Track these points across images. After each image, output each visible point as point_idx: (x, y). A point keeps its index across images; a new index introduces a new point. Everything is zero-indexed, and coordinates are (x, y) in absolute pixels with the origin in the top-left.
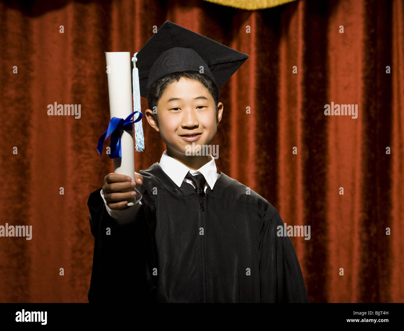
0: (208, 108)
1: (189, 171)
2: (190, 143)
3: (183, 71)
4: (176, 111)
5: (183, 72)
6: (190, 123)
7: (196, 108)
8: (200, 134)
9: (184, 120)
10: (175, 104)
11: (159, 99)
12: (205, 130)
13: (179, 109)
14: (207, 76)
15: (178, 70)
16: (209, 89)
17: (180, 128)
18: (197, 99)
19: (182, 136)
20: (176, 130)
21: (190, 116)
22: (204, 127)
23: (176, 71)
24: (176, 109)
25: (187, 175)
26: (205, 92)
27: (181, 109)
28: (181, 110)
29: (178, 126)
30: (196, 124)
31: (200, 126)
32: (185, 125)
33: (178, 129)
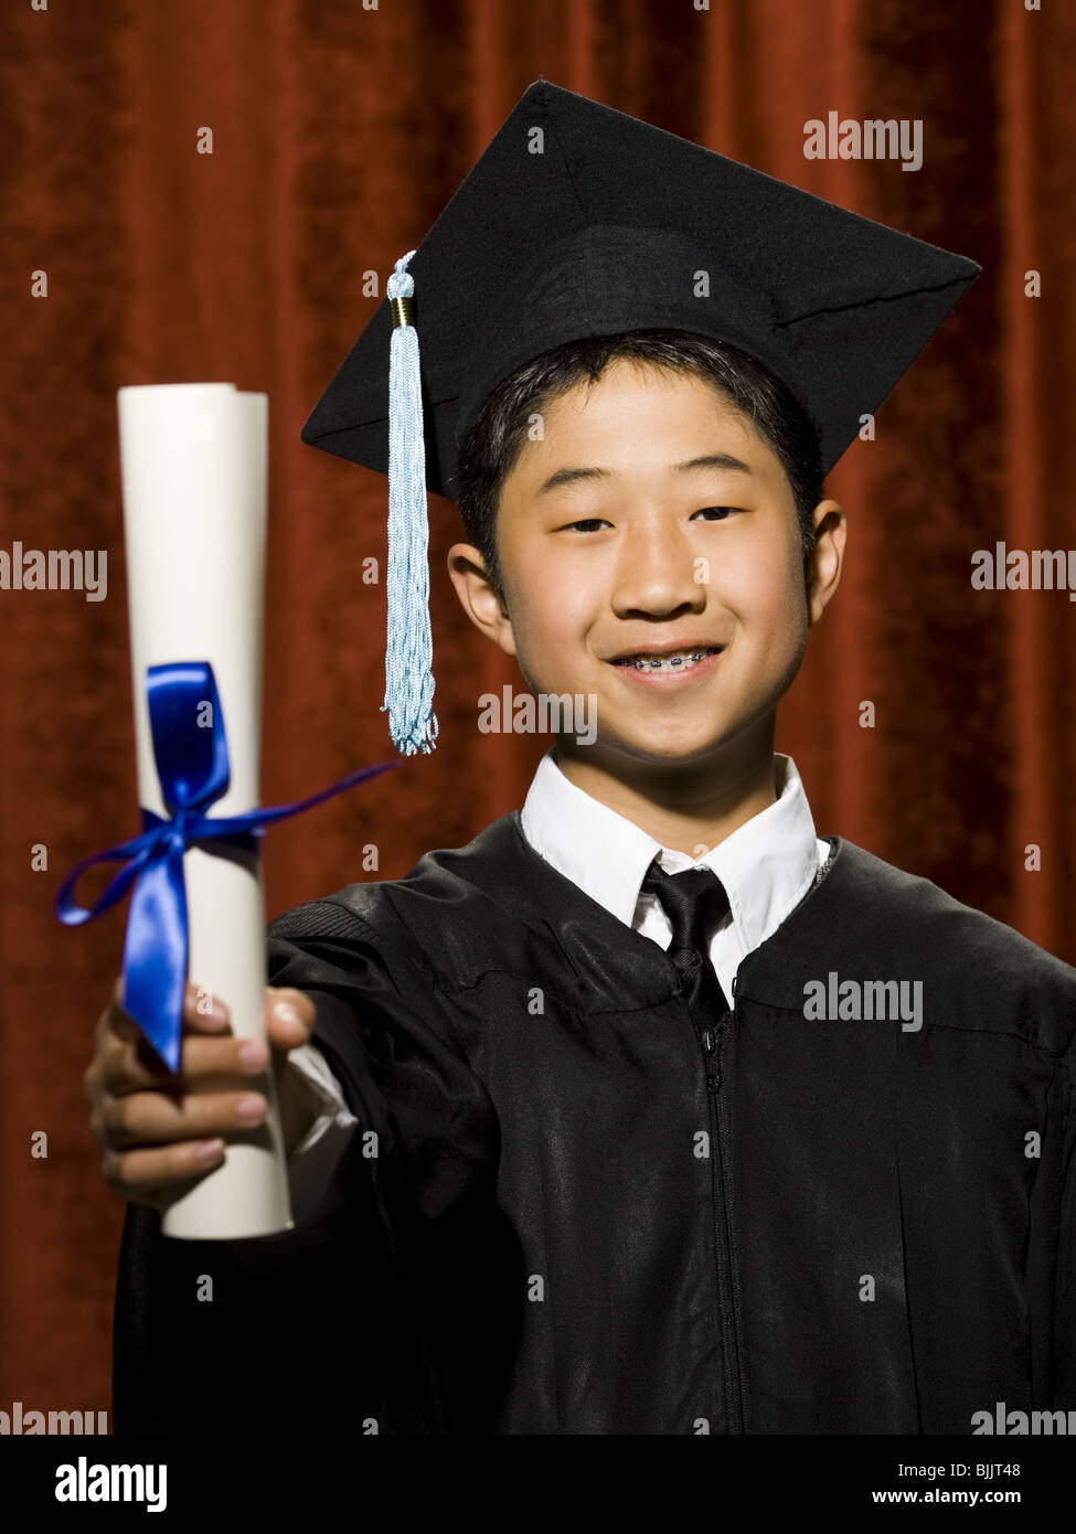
0: (757, 515)
1: (660, 853)
2: (667, 699)
3: (624, 329)
4: (586, 535)
5: (623, 335)
6: (657, 593)
7: (692, 518)
8: (715, 649)
9: (627, 576)
10: (581, 501)
11: (503, 482)
12: (739, 628)
13: (603, 526)
14: (750, 357)
15: (597, 329)
16: (761, 422)
17: (609, 618)
18: (695, 471)
19: (617, 662)
20: (587, 630)
21: (656, 556)
22: (737, 615)
23: (587, 333)
24: (589, 525)
25: (649, 874)
26: (737, 435)
27: (611, 525)
28: (610, 531)
29: (598, 610)
30: (688, 595)
31: (712, 607)
32: (629, 601)
33: (598, 626)
